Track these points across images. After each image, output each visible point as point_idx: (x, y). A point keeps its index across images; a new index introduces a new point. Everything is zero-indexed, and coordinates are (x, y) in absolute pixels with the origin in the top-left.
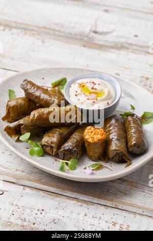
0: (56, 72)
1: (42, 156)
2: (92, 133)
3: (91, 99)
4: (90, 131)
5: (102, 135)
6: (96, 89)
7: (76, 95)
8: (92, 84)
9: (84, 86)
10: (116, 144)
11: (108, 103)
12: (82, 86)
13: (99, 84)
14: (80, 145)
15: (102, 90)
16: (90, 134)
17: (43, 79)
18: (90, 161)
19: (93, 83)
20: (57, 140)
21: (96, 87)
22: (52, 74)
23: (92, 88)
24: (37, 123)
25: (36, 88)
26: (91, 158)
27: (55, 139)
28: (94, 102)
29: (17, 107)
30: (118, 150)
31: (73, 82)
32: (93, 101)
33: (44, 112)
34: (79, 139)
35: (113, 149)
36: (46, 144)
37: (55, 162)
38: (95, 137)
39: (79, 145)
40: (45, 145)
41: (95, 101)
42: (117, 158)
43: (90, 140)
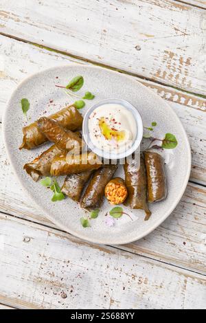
6: (116, 130)
7: (96, 136)
9: (103, 122)
13: (120, 123)
17: (57, 77)
19: (114, 120)
21: (116, 127)
23: (113, 129)
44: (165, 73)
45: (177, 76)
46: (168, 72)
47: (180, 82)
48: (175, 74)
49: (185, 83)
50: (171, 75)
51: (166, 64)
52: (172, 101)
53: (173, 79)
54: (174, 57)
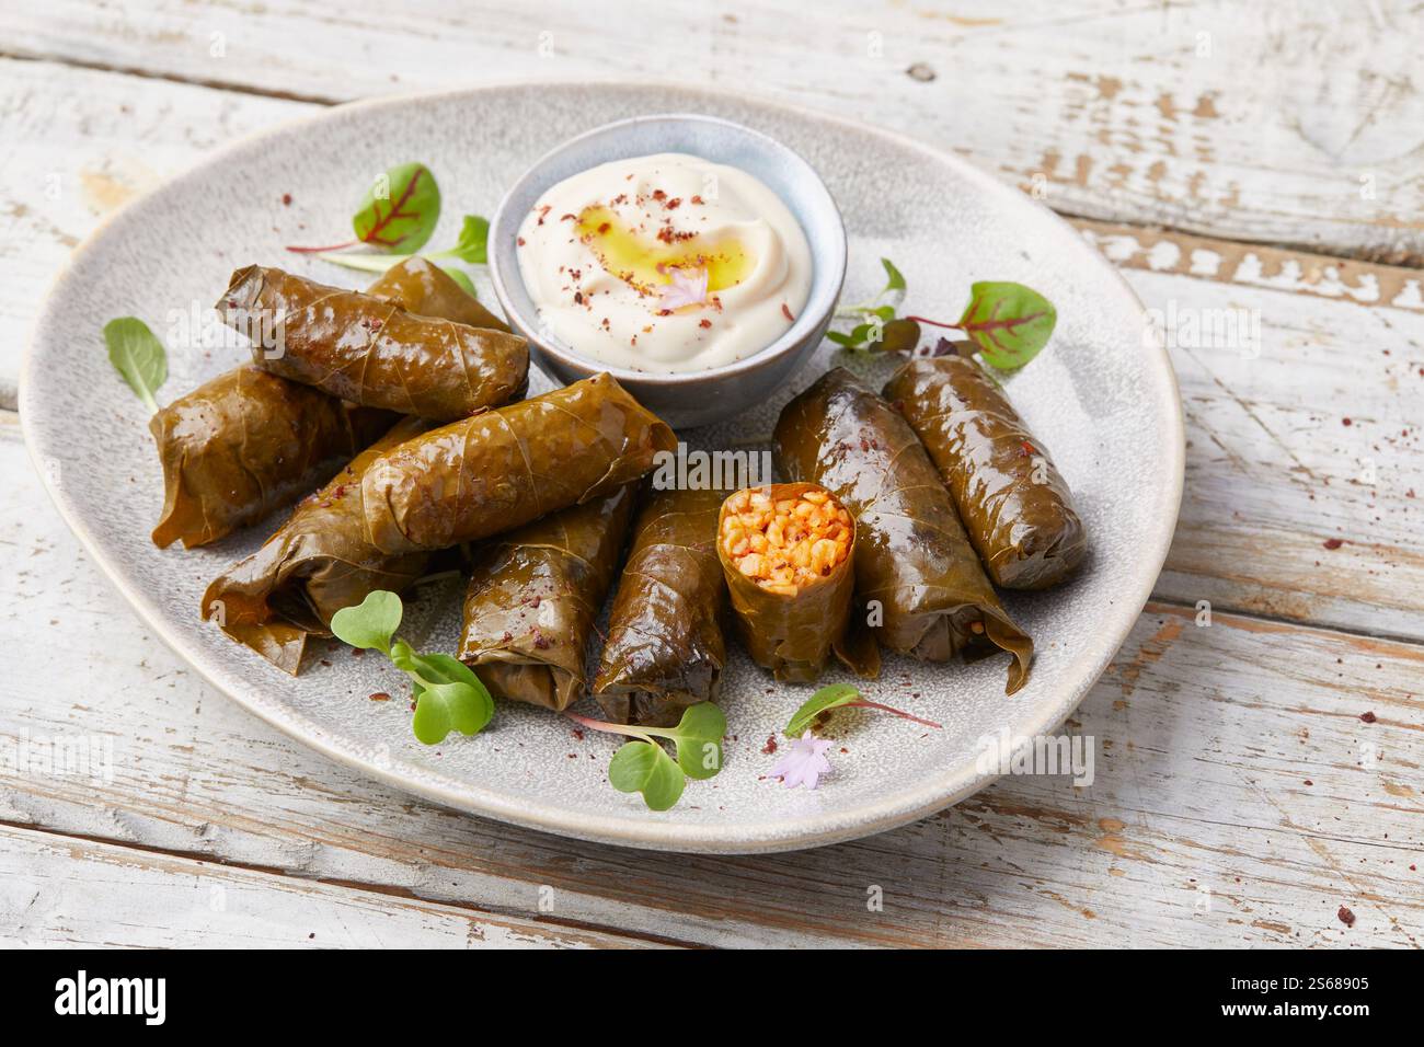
0: (352, 141)
1: (490, 728)
2: (764, 530)
3: (684, 309)
4: (753, 521)
5: (833, 536)
6: (687, 237)
7: (579, 298)
8: (656, 207)
9: (604, 228)
10: (923, 567)
11: (785, 309)
12: (595, 226)
13: (697, 200)
14: (711, 617)
15: (727, 236)
16: (757, 540)
17: (287, 200)
18: (780, 690)
19: (659, 195)
20: (565, 615)
21: (683, 220)
22: (336, 160)
23: (666, 236)
24: (417, 537)
25: (329, 312)
26: (781, 673)
27: (549, 617)
28: (705, 324)
29: (234, 447)
30: (949, 603)
31: (522, 205)
32: (696, 318)
33: (440, 460)
34: (693, 582)
35: (916, 601)
36: (501, 655)
37: (578, 747)
38: (801, 559)
39: (705, 620)
40: (498, 663)
41: (709, 313)
42: (941, 644)
43: (780, 584)
44: (1084, 163)
45: (1157, 171)
46: (1103, 158)
47: (1178, 191)
48: (1143, 162)
49: (1203, 192)
50: (1123, 170)
51: (1083, 123)
52: (1145, 267)
53: (1138, 183)
54: (1122, 96)
